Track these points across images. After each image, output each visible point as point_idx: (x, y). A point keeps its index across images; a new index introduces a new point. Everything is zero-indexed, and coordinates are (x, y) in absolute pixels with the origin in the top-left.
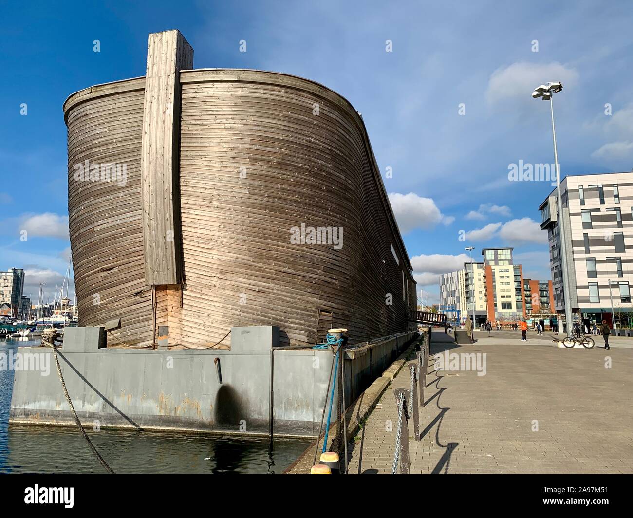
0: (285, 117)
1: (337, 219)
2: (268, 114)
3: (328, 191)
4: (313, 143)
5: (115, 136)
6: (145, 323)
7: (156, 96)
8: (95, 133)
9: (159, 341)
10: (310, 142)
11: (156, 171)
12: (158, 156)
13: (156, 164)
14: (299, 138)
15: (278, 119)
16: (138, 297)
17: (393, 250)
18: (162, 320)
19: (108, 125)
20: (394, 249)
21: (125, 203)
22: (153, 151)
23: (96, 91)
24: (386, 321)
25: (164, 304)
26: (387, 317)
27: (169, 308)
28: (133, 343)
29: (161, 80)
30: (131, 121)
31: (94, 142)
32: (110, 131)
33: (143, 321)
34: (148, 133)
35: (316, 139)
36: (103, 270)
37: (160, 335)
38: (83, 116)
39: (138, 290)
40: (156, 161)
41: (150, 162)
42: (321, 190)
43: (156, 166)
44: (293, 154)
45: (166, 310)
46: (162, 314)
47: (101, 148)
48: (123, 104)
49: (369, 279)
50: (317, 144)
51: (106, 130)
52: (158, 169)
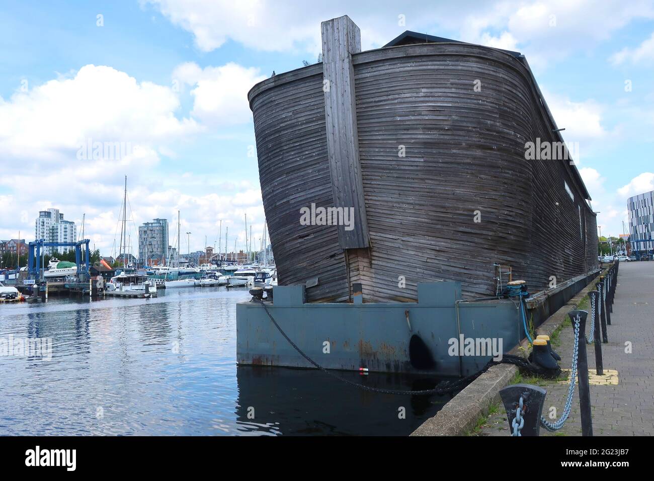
0: (452, 84)
1: (509, 176)
2: (437, 84)
3: (499, 150)
4: (481, 105)
5: (300, 119)
6: (341, 282)
7: (334, 81)
8: (281, 117)
9: (354, 296)
10: (478, 104)
11: (340, 148)
12: (341, 135)
13: (340, 142)
14: (467, 103)
15: (446, 88)
16: (332, 259)
17: (567, 187)
18: (355, 278)
19: (293, 109)
20: (568, 184)
21: (314, 179)
22: (337, 132)
23: (279, 80)
24: (563, 266)
25: (357, 264)
26: (563, 262)
27: (361, 268)
28: (333, 299)
29: (337, 65)
30: (312, 104)
31: (282, 125)
32: (295, 114)
33: (338, 280)
34: (330, 115)
35: (484, 101)
36: (301, 237)
37: (355, 291)
38: (269, 103)
39: (333, 253)
40: (339, 139)
41: (335, 142)
42: (491, 149)
43: (340, 145)
44: (463, 119)
45: (358, 270)
46: (355, 273)
47: (289, 131)
48: (304, 89)
49: (543, 227)
50: (485, 105)
51: (291, 114)
52: (342, 147)
